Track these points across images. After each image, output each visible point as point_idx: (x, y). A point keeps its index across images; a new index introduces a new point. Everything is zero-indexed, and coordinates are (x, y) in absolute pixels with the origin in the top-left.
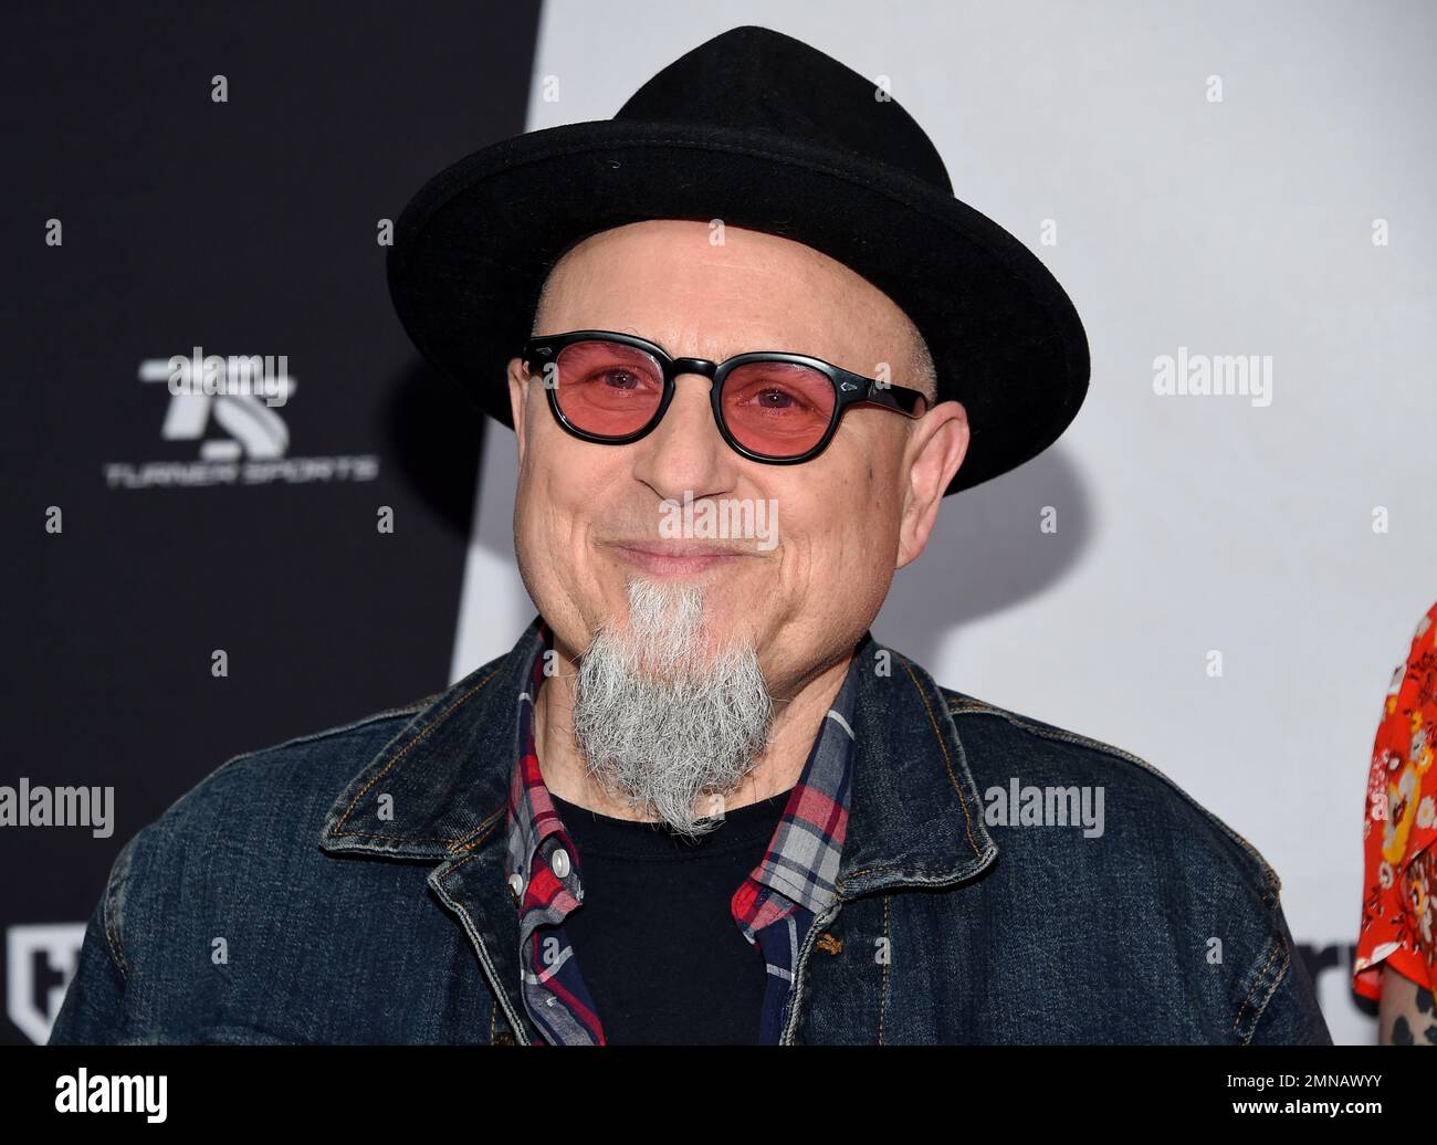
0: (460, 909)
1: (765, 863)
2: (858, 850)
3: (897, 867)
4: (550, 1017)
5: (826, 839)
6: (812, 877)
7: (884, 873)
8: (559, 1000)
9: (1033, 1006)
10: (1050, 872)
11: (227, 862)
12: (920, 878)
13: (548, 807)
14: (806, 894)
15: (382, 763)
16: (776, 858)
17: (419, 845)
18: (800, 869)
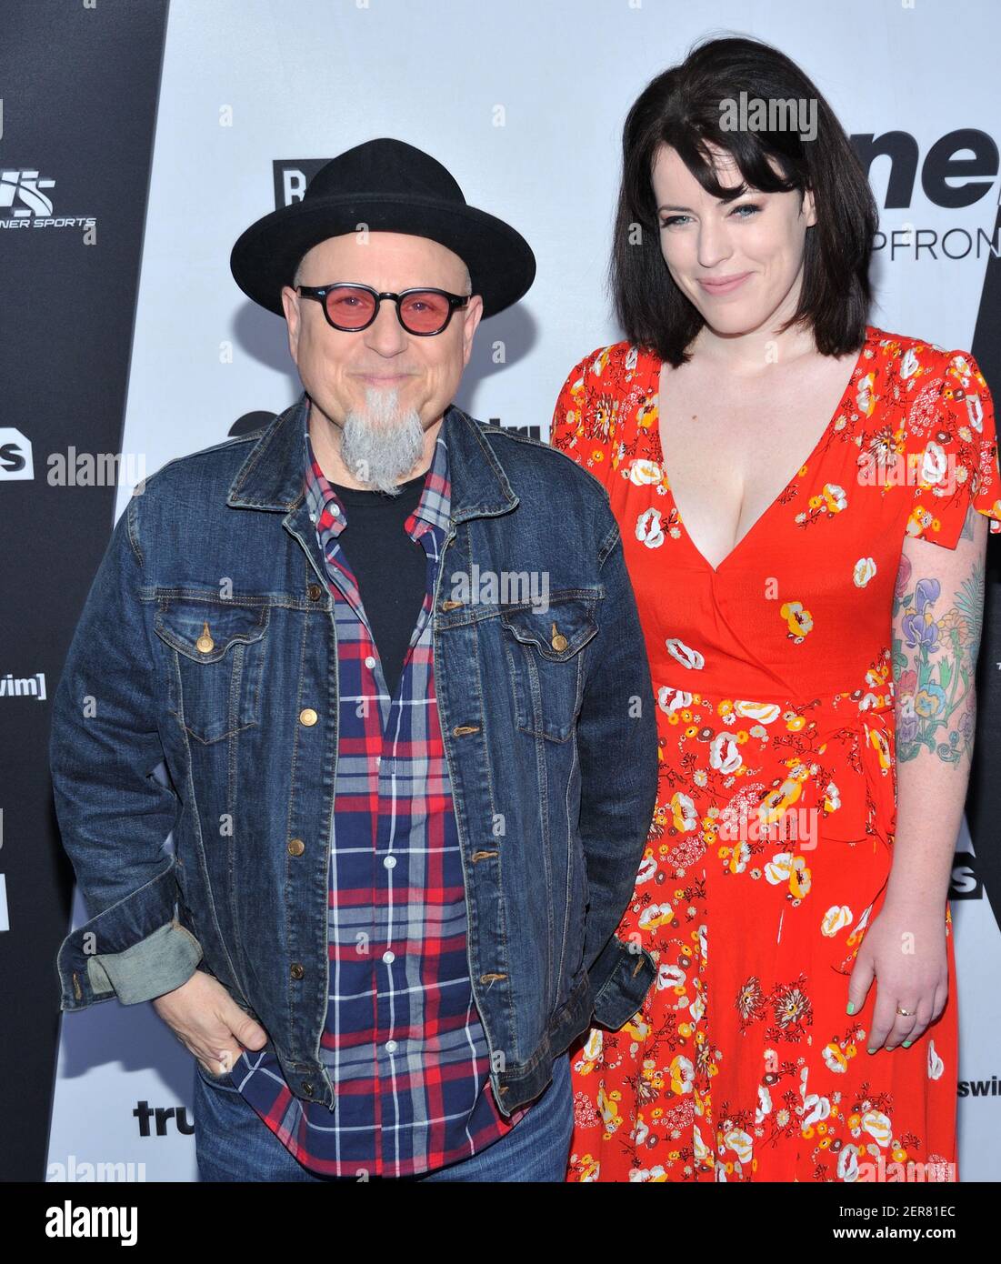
0: (297, 535)
1: (419, 508)
2: (460, 503)
3: (478, 509)
4: (337, 577)
5: (443, 496)
6: (439, 513)
7: (472, 512)
12: (487, 513)
13: (328, 487)
16: (423, 506)
17: (275, 505)
18: (434, 510)
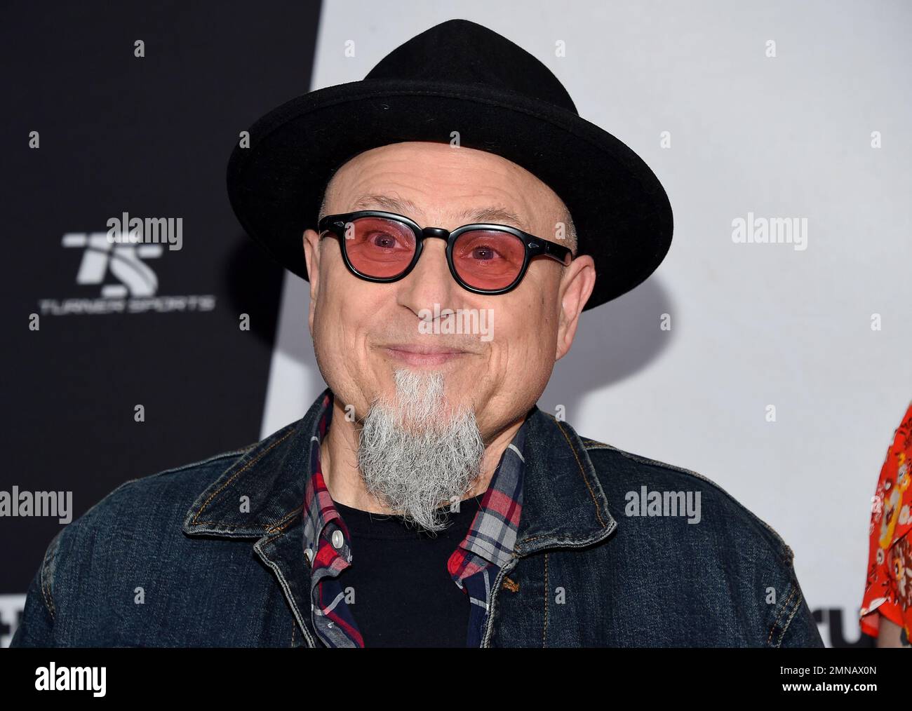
0: (274, 566)
1: (468, 537)
2: (529, 526)
3: (554, 535)
4: (330, 634)
5: (507, 522)
6: (498, 546)
7: (545, 539)
8: (336, 624)
9: (641, 625)
10: (650, 543)
11: (122, 544)
12: (568, 542)
13: (330, 504)
14: (495, 556)
15: (223, 481)
16: (475, 534)
17: (247, 528)
18: (491, 540)
